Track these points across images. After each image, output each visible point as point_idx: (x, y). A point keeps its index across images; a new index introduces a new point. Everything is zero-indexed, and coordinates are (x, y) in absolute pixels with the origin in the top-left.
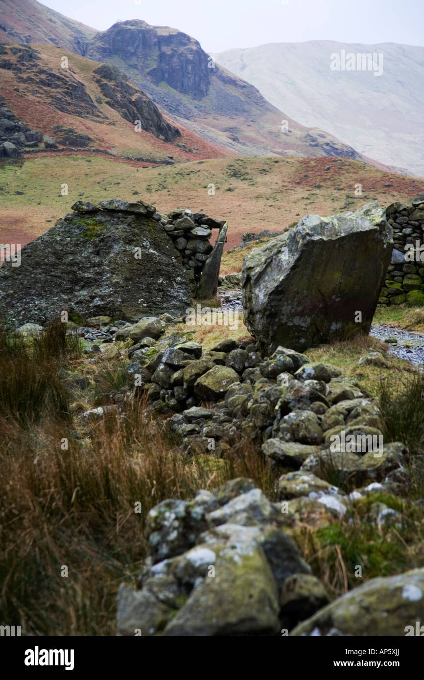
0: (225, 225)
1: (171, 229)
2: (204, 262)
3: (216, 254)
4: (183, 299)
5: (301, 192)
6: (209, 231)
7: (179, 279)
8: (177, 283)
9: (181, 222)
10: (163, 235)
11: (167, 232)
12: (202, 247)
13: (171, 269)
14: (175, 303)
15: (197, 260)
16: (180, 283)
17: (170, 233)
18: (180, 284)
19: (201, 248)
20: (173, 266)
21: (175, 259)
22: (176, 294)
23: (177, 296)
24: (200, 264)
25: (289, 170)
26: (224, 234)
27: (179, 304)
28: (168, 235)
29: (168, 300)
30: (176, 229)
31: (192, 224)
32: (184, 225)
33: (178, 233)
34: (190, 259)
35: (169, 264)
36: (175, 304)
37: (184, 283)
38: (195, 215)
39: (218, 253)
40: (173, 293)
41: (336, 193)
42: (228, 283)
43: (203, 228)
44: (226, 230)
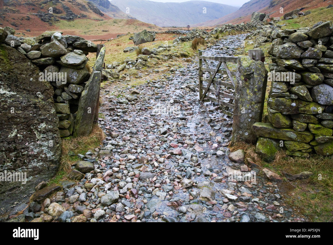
0: (102, 50)
1: (36, 57)
2: (79, 95)
3: (92, 86)
4: (48, 155)
5: (127, 26)
6: (83, 57)
7: (43, 125)
8: (40, 132)
9: (49, 47)
10: (26, 64)
11: (31, 60)
12: (76, 76)
13: (30, 113)
14: (35, 164)
15: (72, 93)
16: (46, 131)
17: (35, 61)
18: (44, 133)
19: (75, 78)
20: (35, 107)
21: (42, 94)
22: (36, 151)
23: (38, 153)
24: (75, 97)
25: (125, 22)
26: (101, 61)
27: (42, 166)
28: (34, 63)
29: (24, 163)
30: (42, 56)
31: (62, 50)
32: (52, 51)
33: (45, 61)
34: (63, 91)
35: (30, 106)
36: (35, 167)
37: (50, 131)
38: (67, 39)
39: (94, 84)
40: (32, 150)
41: (134, 26)
42: (112, 78)
43: (76, 53)
44: (103, 56)
